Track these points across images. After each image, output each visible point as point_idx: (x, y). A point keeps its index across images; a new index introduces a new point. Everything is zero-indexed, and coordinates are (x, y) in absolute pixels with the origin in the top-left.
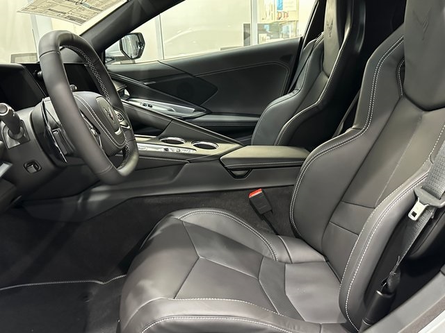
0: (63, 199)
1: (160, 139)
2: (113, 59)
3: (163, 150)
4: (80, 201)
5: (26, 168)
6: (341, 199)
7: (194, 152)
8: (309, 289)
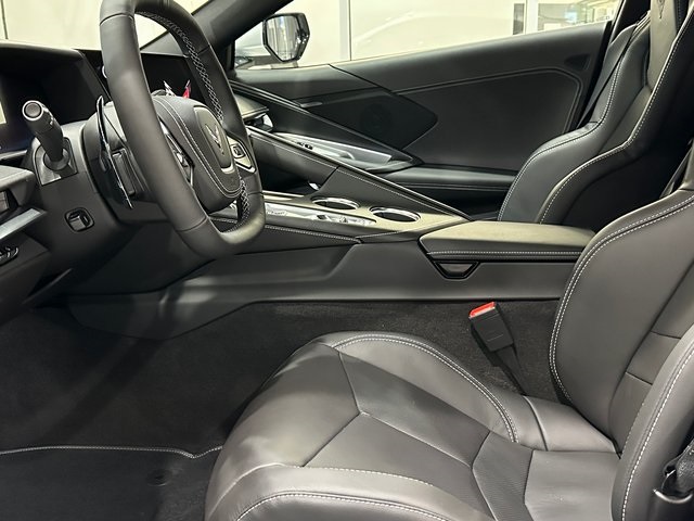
0: (135, 296)
1: (312, 199)
2: (250, 60)
3: (314, 218)
4: (163, 302)
5: (68, 222)
6: (650, 329)
7: (373, 224)
8: (571, 497)
